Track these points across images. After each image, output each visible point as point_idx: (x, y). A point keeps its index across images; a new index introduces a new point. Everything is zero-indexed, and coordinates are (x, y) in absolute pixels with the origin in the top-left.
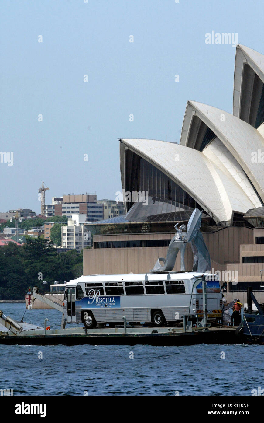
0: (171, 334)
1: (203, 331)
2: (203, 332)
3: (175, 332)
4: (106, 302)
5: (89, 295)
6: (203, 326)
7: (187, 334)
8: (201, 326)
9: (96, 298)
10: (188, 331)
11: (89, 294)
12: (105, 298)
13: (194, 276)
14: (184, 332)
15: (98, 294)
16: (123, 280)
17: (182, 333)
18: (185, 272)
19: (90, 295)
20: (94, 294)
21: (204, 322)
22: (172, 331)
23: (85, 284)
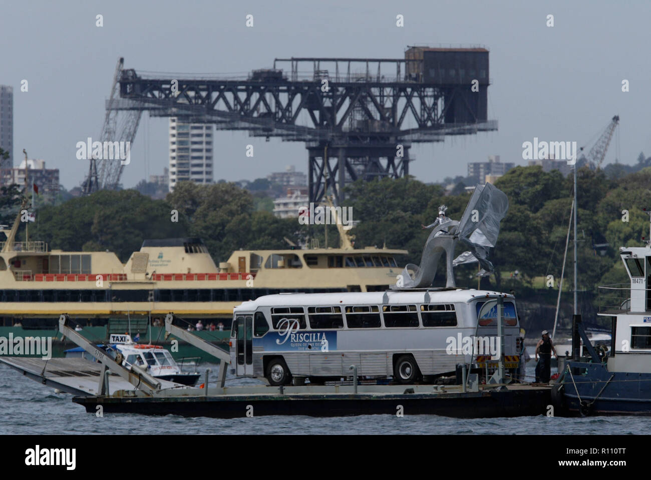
0: (441, 395)
1: (498, 389)
2: (498, 391)
3: (446, 392)
4: (311, 341)
5: (278, 328)
6: (498, 382)
7: (469, 396)
8: (493, 381)
9: (291, 333)
10: (471, 391)
11: (279, 326)
12: (308, 334)
13: (473, 296)
14: (464, 392)
15: (295, 327)
16: (341, 302)
17: (460, 394)
18: (455, 289)
19: (281, 328)
20: (287, 327)
21: (499, 374)
22: (441, 391)
23: (272, 309)
